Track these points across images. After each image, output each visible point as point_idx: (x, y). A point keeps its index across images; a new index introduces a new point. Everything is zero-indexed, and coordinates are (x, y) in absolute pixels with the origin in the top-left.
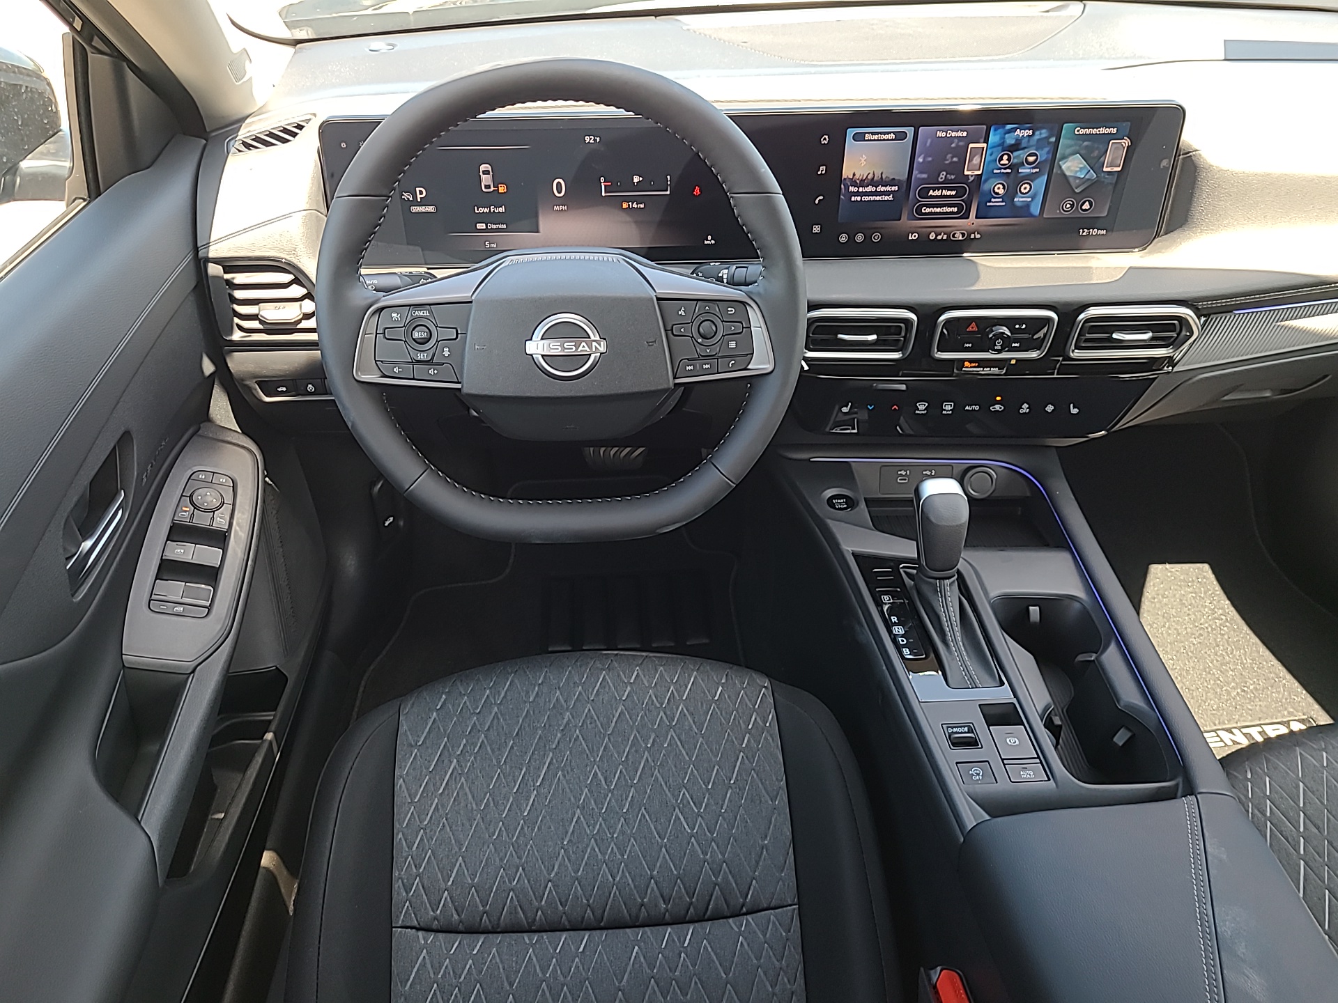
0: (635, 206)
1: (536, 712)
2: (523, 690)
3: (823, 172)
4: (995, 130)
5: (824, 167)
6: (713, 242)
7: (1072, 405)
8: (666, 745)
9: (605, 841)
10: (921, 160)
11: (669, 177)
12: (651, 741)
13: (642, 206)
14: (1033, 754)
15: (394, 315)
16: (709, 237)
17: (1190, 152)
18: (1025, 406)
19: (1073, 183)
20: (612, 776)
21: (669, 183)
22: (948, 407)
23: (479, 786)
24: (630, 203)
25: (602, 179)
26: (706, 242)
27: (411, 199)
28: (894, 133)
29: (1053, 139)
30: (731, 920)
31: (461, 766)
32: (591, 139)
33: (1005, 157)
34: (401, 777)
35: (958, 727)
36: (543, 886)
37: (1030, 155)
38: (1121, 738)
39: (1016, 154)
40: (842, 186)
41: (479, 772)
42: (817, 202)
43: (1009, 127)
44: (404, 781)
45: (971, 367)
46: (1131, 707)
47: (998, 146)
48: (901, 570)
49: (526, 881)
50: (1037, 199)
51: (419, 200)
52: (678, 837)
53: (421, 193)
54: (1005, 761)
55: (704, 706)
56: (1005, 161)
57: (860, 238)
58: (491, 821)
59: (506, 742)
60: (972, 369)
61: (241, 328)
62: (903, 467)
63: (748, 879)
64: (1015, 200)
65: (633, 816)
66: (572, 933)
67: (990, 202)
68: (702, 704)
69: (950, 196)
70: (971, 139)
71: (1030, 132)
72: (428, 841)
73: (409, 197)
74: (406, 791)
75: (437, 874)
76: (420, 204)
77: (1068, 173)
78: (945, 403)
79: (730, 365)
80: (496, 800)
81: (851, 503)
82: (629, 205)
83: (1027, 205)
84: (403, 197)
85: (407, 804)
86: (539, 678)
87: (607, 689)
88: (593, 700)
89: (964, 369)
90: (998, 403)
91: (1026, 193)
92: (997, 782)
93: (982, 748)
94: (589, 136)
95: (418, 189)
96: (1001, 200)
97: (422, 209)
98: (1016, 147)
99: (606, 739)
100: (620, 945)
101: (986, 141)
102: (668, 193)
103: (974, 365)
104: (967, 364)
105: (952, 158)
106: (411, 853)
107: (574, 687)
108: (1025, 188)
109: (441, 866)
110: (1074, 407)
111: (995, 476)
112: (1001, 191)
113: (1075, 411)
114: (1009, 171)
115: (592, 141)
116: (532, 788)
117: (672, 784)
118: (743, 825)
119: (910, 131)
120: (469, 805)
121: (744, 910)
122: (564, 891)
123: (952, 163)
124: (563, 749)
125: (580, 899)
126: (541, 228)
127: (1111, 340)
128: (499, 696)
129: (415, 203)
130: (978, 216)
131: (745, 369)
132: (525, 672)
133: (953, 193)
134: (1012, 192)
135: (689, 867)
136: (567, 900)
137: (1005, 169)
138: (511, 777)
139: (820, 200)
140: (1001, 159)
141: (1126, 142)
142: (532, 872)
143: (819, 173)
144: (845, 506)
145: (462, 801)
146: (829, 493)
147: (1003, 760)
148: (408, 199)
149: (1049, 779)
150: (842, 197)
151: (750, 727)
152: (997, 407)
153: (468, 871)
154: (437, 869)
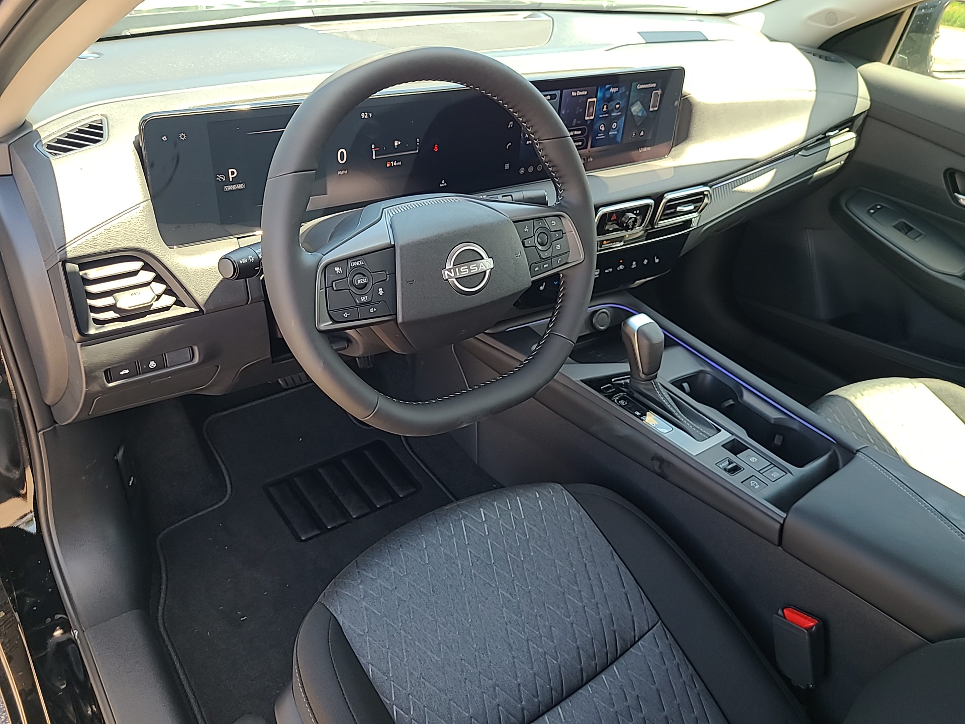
0: (395, 164)
1: (436, 568)
2: (417, 557)
3: (512, 126)
4: (601, 89)
5: (512, 122)
6: (446, 184)
7: (655, 258)
8: (532, 554)
9: (537, 638)
10: (563, 112)
11: (418, 140)
12: (522, 555)
13: (399, 163)
14: (768, 463)
15: (337, 269)
16: (443, 182)
17: (686, 96)
18: (634, 263)
19: (637, 119)
20: (514, 591)
21: (418, 144)
22: (597, 273)
23: (431, 641)
24: (392, 162)
25: (373, 146)
26: (441, 185)
27: (224, 180)
28: (550, 95)
29: (628, 93)
30: (632, 649)
31: (409, 633)
32: (365, 115)
33: (605, 106)
34: (369, 663)
35: (723, 463)
36: (517, 690)
37: (617, 104)
38: (778, 441)
39: (610, 104)
40: (522, 134)
41: (424, 631)
42: (507, 147)
43: (607, 86)
44: (373, 665)
46: (779, 420)
47: (602, 99)
48: (614, 383)
49: (504, 693)
50: (620, 132)
51: (231, 180)
52: (577, 611)
53: (233, 173)
54: (761, 472)
55: (538, 517)
56: (605, 109)
57: (531, 169)
58: (455, 664)
59: (429, 601)
60: (606, 245)
61: (96, 321)
63: (630, 618)
64: (610, 133)
65: (543, 611)
66: (549, 713)
67: (598, 136)
68: (536, 516)
69: (578, 135)
70: (588, 96)
71: (617, 89)
72: (419, 701)
73: (222, 178)
74: (378, 671)
75: (441, 721)
76: (232, 184)
77: (634, 114)
79: (559, 262)
80: (449, 646)
82: (391, 164)
83: (615, 135)
84: (217, 179)
85: (386, 681)
86: (423, 544)
87: (472, 532)
88: (468, 544)
89: (603, 246)
90: (621, 264)
91: (615, 129)
92: (767, 485)
93: (744, 469)
94: (364, 113)
95: (230, 171)
96: (602, 134)
97: (233, 187)
98: (610, 99)
99: (494, 567)
100: (584, 703)
101: (596, 97)
102: (417, 151)
103: (608, 242)
104: (605, 242)
105: (579, 109)
106: (412, 717)
107: (450, 540)
108: (614, 125)
109: (440, 715)
110: (657, 258)
111: (609, 314)
112: (603, 129)
113: (657, 261)
114: (607, 115)
115: (366, 117)
116: (468, 625)
117: (552, 578)
118: (607, 584)
119: (558, 93)
120: (433, 659)
121: (637, 639)
122: (532, 686)
123: (580, 112)
124: (470, 587)
125: (544, 687)
126: (328, 193)
127: (675, 212)
128: (403, 568)
129: (228, 183)
130: (592, 146)
131: (567, 263)
132: (409, 544)
133: (580, 132)
134: (608, 128)
135: (594, 628)
136: (537, 692)
137: (605, 114)
138: (449, 625)
139: (509, 146)
140: (603, 108)
141: (659, 92)
142: (504, 684)
143: (509, 127)
145: (426, 658)
147: (759, 471)
148: (222, 180)
149: (786, 473)
150: (522, 142)
151: (572, 519)
152: (621, 267)
153: (461, 708)
154: (439, 718)
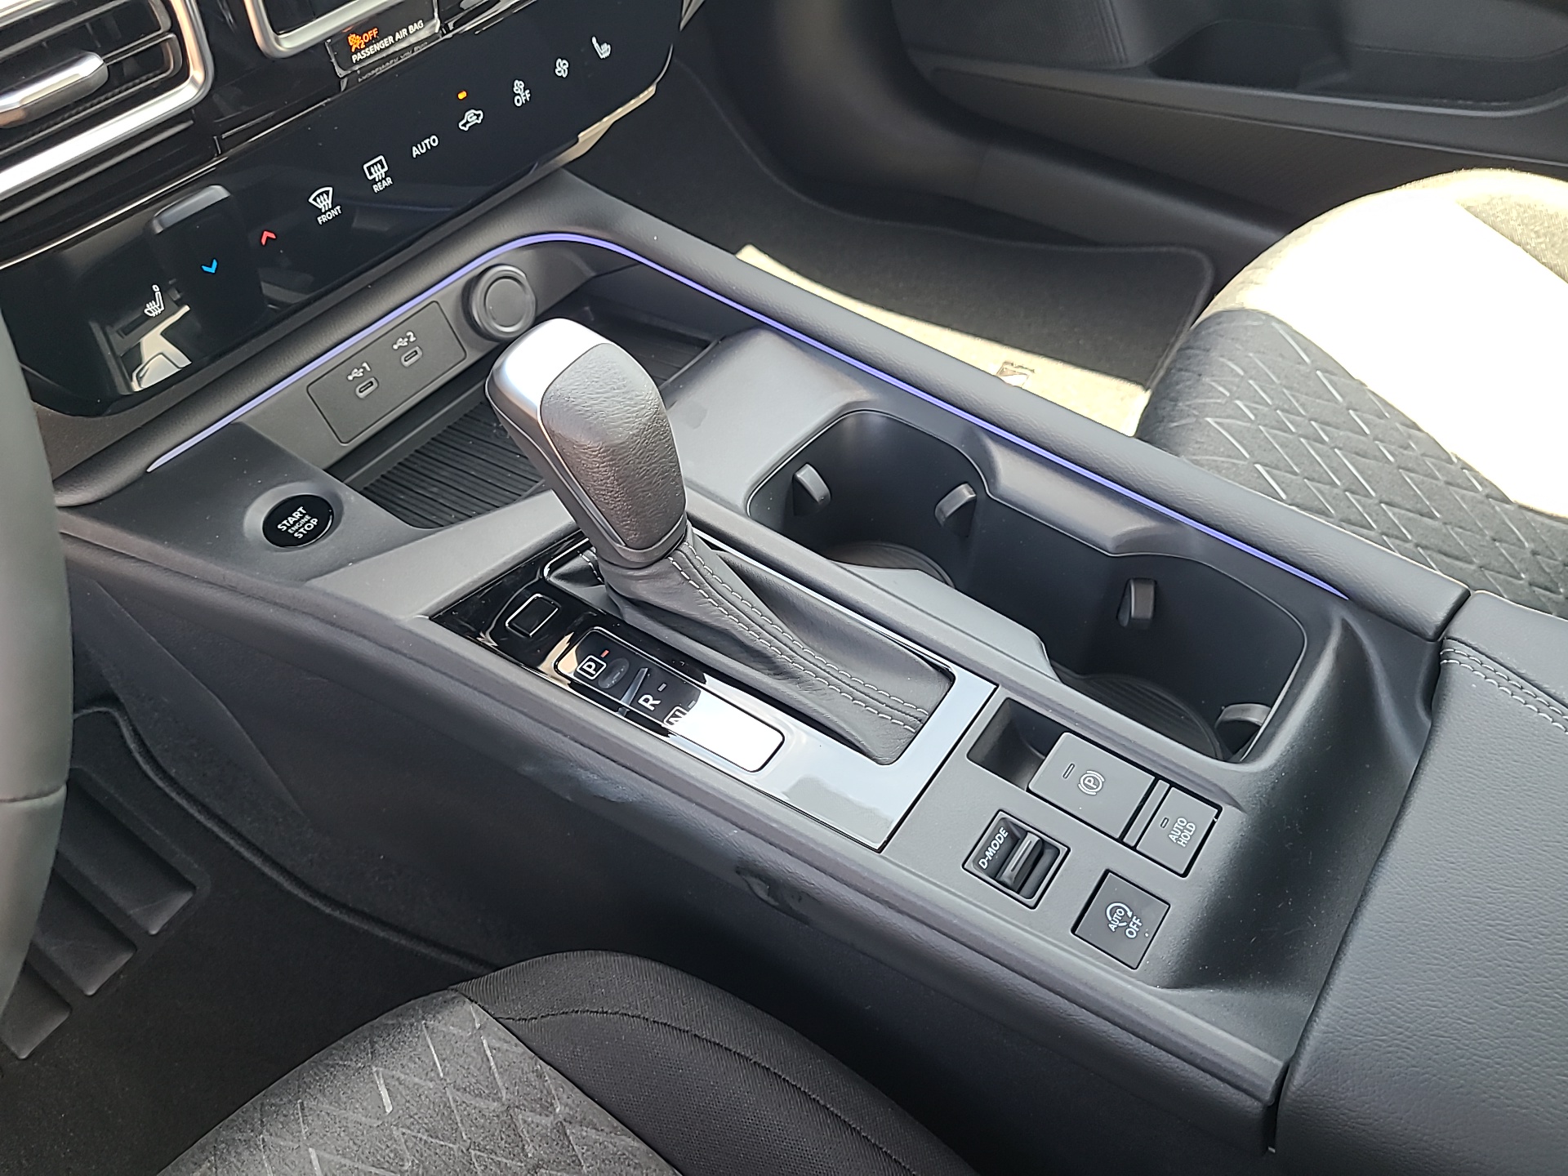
22: (377, 172)
35: (988, 845)
38: (1139, 603)
45: (367, 45)
46: (1134, 541)
48: (552, 579)
54: (1129, 841)
60: (371, 50)
62: (348, 361)
78: (365, 167)
81: (323, 510)
89: (354, 58)
90: (467, 105)
92: (1166, 903)
103: (369, 36)
104: (354, 41)
111: (523, 275)
113: (604, 51)
144: (314, 522)
146: (255, 516)
149: (1218, 808)
152: (472, 117)
